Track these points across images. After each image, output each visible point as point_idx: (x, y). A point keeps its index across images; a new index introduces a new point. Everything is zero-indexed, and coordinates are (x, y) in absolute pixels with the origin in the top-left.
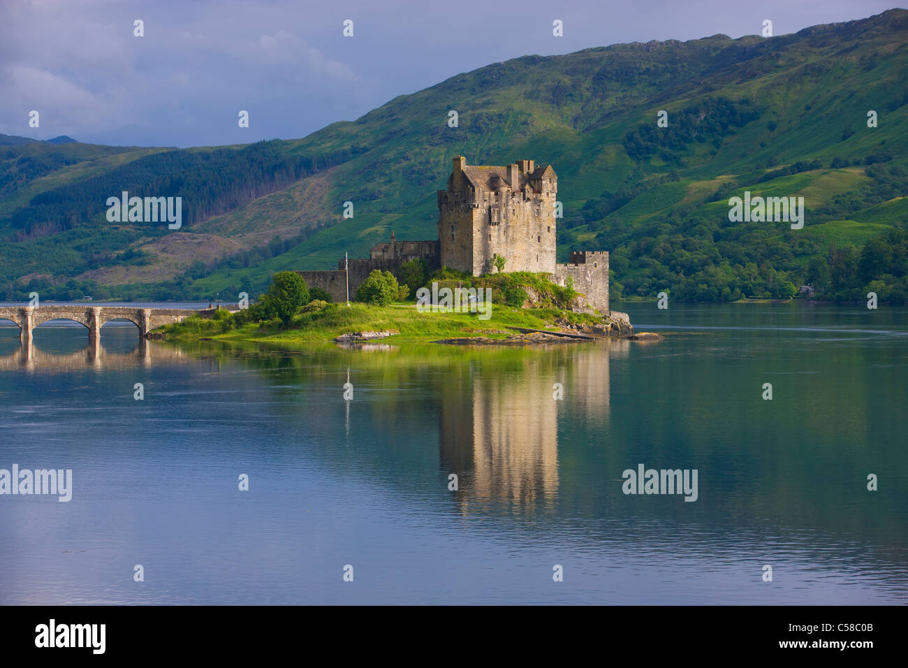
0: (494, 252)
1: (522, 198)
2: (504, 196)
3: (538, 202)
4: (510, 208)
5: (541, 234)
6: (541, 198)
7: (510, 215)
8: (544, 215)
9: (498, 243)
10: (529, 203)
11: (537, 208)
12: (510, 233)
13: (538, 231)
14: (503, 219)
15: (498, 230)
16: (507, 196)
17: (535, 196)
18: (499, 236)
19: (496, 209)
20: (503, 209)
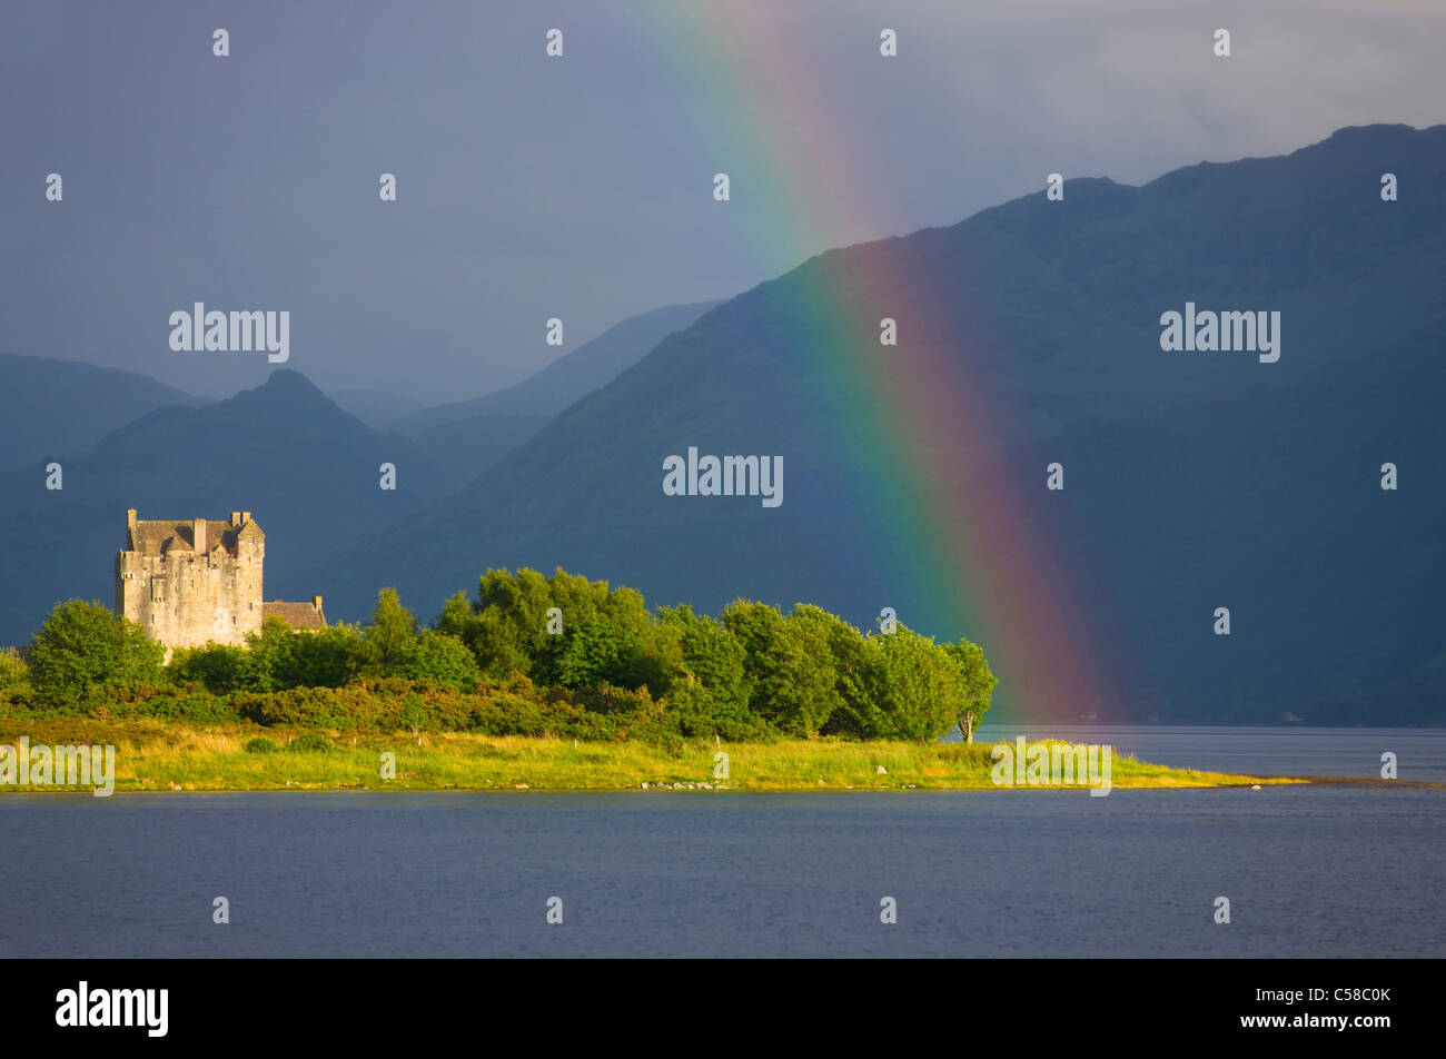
0: (158, 638)
1: (205, 565)
2: (176, 562)
3: (230, 570)
4: (185, 578)
5: (237, 613)
6: (238, 564)
7: (187, 589)
8: (242, 588)
9: (165, 626)
10: (216, 571)
11: (230, 578)
12: (185, 612)
13: (232, 609)
14: (174, 594)
15: (166, 608)
16: (181, 562)
17: (226, 562)
18: (166, 617)
19: (161, 581)
20: (175, 580)
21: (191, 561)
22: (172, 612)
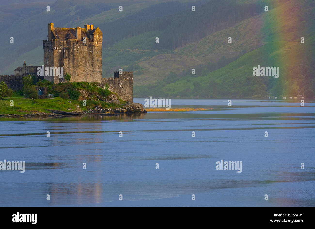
0: (66, 72)
2: (72, 43)
4: (75, 49)
6: (94, 44)
7: (76, 53)
8: (95, 53)
9: (68, 67)
10: (86, 47)
11: (91, 49)
12: (75, 62)
13: (91, 61)
14: (71, 55)
15: (69, 61)
16: (74, 43)
17: (89, 43)
18: (69, 64)
19: (67, 50)
20: (72, 50)
21: (77, 43)
22: (71, 62)
